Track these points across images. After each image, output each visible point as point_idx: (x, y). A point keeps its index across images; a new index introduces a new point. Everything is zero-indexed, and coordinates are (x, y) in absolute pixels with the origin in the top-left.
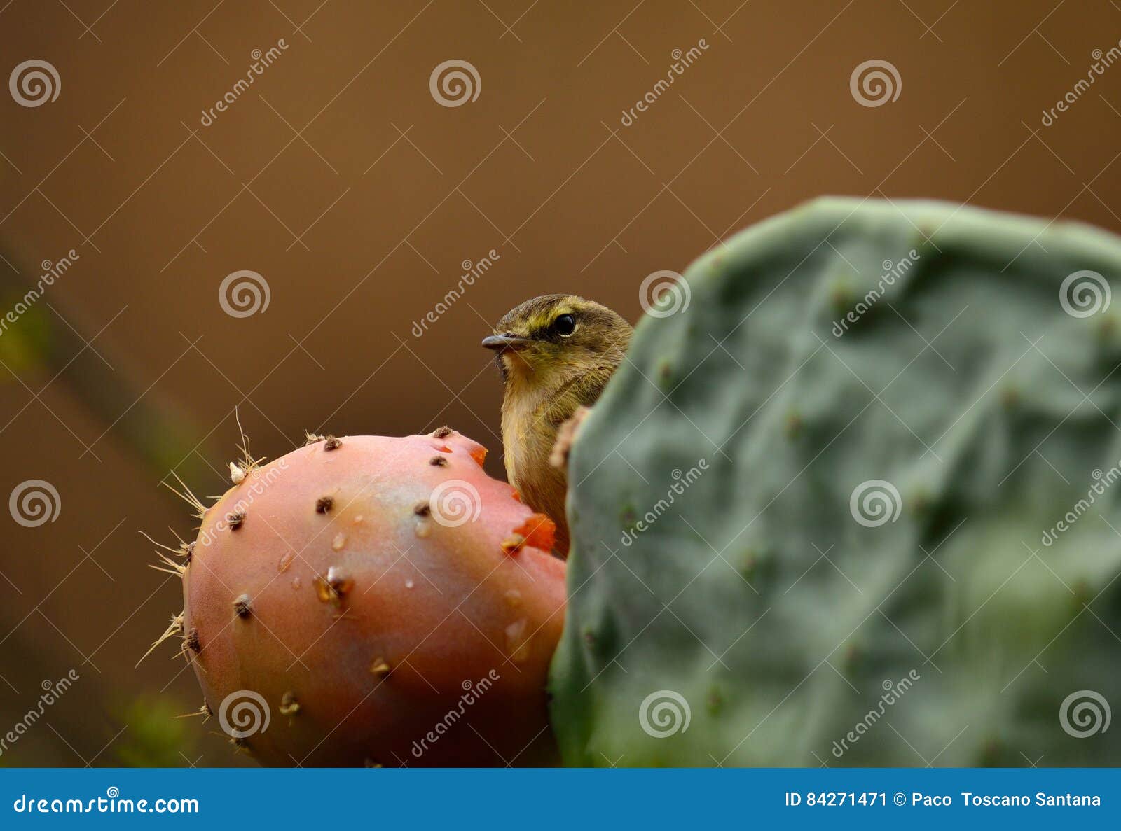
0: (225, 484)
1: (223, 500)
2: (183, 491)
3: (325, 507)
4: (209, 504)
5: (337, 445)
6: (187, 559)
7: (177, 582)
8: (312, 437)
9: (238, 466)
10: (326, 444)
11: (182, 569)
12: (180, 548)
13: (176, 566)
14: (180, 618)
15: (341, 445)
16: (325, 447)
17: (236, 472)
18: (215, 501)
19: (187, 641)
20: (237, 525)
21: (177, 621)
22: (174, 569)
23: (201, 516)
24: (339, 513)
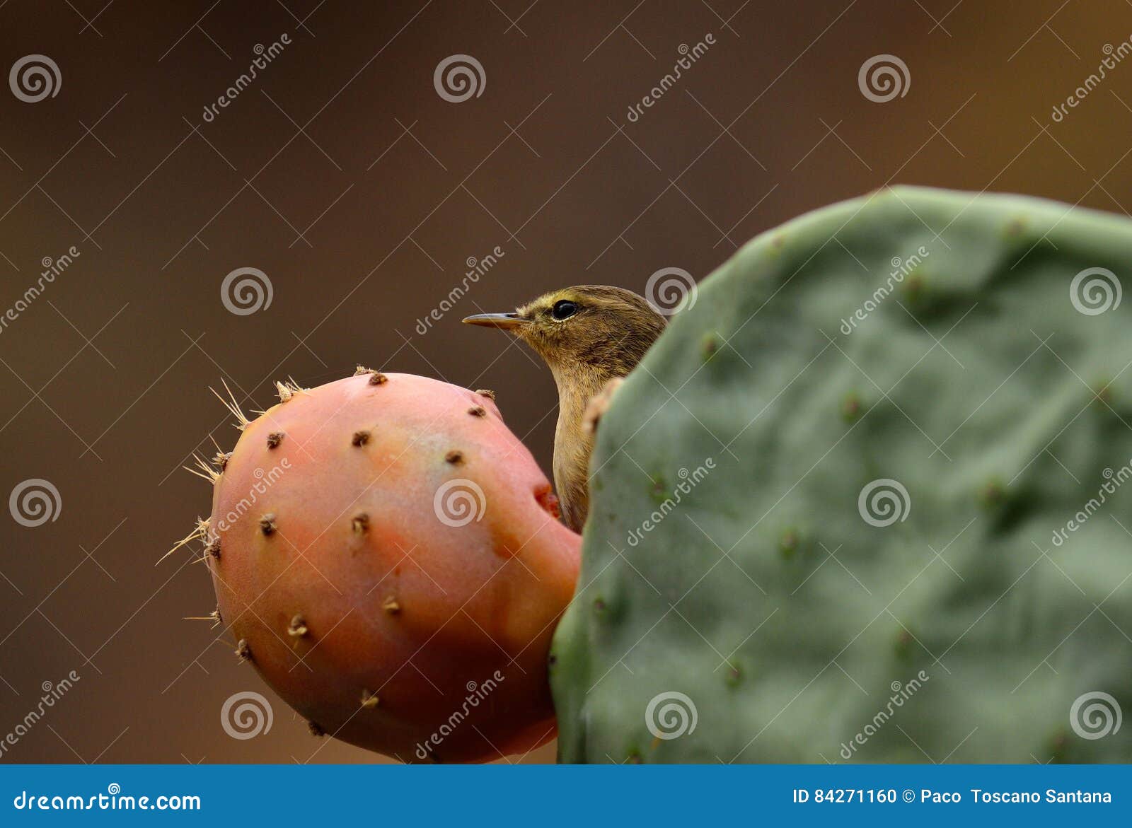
0: (272, 399)
1: (266, 415)
2: (229, 400)
3: (361, 440)
4: (252, 417)
5: (382, 379)
6: (222, 467)
7: (209, 487)
8: (360, 369)
9: (284, 384)
10: (373, 378)
11: (216, 476)
12: (216, 456)
13: (211, 472)
14: (207, 522)
15: (386, 380)
16: (371, 380)
17: (284, 390)
18: (258, 416)
19: (209, 549)
20: (275, 443)
21: (203, 525)
22: (208, 474)
23: (241, 428)
24: (373, 448)
